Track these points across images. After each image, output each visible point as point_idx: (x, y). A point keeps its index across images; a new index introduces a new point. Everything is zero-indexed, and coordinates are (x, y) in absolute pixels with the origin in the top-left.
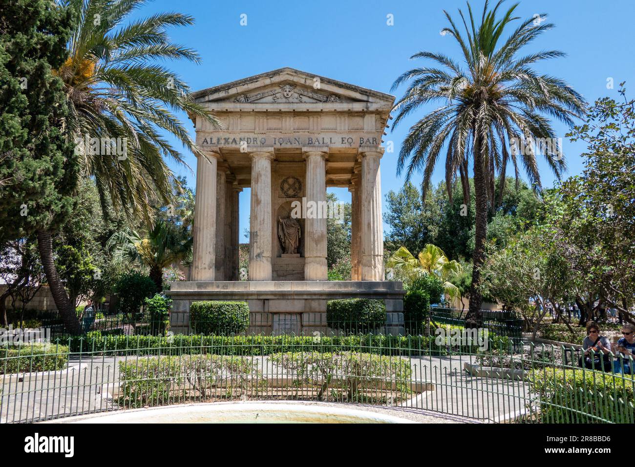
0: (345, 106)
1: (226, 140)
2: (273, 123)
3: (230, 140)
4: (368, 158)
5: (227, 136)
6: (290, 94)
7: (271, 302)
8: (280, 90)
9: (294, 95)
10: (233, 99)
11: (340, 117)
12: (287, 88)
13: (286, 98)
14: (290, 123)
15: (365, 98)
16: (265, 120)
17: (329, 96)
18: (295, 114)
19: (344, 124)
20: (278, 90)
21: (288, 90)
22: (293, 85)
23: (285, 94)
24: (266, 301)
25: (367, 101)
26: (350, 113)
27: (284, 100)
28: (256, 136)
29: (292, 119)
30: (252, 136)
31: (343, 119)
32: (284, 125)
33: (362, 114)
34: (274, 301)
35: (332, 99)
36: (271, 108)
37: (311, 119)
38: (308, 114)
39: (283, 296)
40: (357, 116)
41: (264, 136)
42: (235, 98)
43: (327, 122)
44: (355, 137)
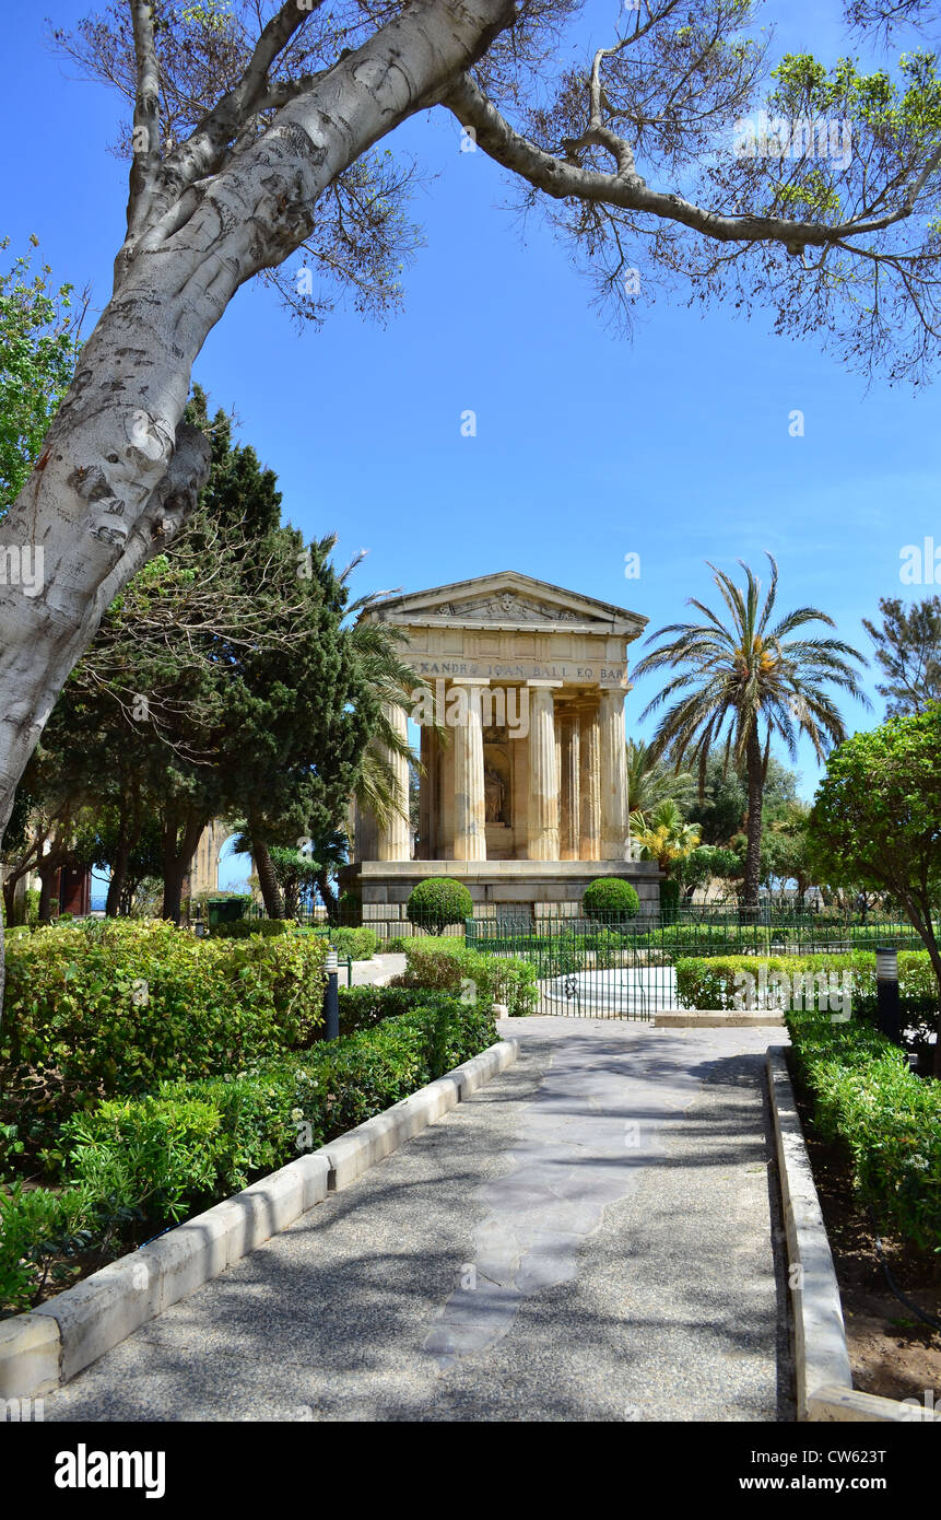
0: (584, 628)
1: (424, 666)
2: (489, 645)
3: (430, 667)
4: (611, 696)
5: (425, 660)
6: (510, 605)
7: (495, 889)
8: (497, 600)
9: (514, 606)
10: (433, 610)
11: (576, 641)
12: (507, 597)
13: (505, 611)
14: (509, 648)
15: (609, 617)
16: (477, 641)
17: (564, 611)
18: (519, 633)
19: (582, 651)
20: (494, 600)
21: (508, 601)
22: (513, 593)
23: (504, 606)
24: (489, 888)
25: (613, 622)
26: (589, 636)
27: (502, 613)
28: (464, 662)
29: (513, 641)
30: (459, 661)
31: (579, 643)
32: (502, 648)
33: (604, 638)
34: (499, 887)
35: (567, 615)
36: (487, 625)
37: (538, 642)
38: (536, 634)
39: (512, 880)
40: (599, 640)
41: (475, 662)
42: (437, 609)
43: (559, 647)
44: (596, 668)
